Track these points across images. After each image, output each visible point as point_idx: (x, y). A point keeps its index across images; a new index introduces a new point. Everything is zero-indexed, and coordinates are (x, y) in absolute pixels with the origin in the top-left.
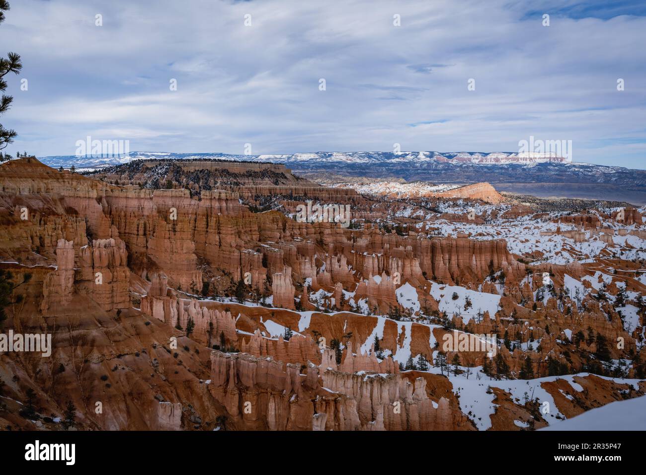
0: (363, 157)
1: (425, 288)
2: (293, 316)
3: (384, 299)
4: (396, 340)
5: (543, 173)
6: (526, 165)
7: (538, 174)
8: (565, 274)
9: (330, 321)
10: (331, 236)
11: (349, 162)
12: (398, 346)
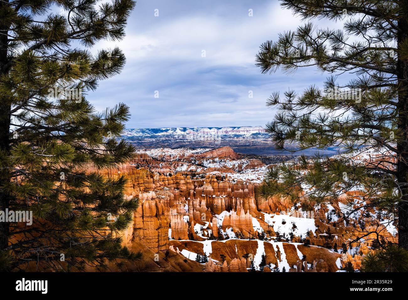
0: (139, 132)
1: (260, 217)
2: (198, 245)
3: (244, 227)
4: (275, 256)
5: (256, 140)
6: (244, 135)
7: (252, 140)
8: (339, 202)
9: (224, 246)
10: (185, 185)
11: (129, 135)
12: (278, 261)
